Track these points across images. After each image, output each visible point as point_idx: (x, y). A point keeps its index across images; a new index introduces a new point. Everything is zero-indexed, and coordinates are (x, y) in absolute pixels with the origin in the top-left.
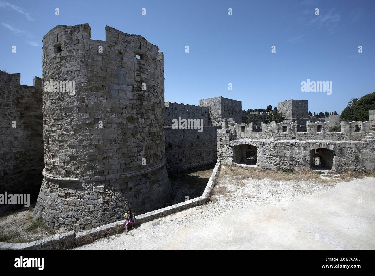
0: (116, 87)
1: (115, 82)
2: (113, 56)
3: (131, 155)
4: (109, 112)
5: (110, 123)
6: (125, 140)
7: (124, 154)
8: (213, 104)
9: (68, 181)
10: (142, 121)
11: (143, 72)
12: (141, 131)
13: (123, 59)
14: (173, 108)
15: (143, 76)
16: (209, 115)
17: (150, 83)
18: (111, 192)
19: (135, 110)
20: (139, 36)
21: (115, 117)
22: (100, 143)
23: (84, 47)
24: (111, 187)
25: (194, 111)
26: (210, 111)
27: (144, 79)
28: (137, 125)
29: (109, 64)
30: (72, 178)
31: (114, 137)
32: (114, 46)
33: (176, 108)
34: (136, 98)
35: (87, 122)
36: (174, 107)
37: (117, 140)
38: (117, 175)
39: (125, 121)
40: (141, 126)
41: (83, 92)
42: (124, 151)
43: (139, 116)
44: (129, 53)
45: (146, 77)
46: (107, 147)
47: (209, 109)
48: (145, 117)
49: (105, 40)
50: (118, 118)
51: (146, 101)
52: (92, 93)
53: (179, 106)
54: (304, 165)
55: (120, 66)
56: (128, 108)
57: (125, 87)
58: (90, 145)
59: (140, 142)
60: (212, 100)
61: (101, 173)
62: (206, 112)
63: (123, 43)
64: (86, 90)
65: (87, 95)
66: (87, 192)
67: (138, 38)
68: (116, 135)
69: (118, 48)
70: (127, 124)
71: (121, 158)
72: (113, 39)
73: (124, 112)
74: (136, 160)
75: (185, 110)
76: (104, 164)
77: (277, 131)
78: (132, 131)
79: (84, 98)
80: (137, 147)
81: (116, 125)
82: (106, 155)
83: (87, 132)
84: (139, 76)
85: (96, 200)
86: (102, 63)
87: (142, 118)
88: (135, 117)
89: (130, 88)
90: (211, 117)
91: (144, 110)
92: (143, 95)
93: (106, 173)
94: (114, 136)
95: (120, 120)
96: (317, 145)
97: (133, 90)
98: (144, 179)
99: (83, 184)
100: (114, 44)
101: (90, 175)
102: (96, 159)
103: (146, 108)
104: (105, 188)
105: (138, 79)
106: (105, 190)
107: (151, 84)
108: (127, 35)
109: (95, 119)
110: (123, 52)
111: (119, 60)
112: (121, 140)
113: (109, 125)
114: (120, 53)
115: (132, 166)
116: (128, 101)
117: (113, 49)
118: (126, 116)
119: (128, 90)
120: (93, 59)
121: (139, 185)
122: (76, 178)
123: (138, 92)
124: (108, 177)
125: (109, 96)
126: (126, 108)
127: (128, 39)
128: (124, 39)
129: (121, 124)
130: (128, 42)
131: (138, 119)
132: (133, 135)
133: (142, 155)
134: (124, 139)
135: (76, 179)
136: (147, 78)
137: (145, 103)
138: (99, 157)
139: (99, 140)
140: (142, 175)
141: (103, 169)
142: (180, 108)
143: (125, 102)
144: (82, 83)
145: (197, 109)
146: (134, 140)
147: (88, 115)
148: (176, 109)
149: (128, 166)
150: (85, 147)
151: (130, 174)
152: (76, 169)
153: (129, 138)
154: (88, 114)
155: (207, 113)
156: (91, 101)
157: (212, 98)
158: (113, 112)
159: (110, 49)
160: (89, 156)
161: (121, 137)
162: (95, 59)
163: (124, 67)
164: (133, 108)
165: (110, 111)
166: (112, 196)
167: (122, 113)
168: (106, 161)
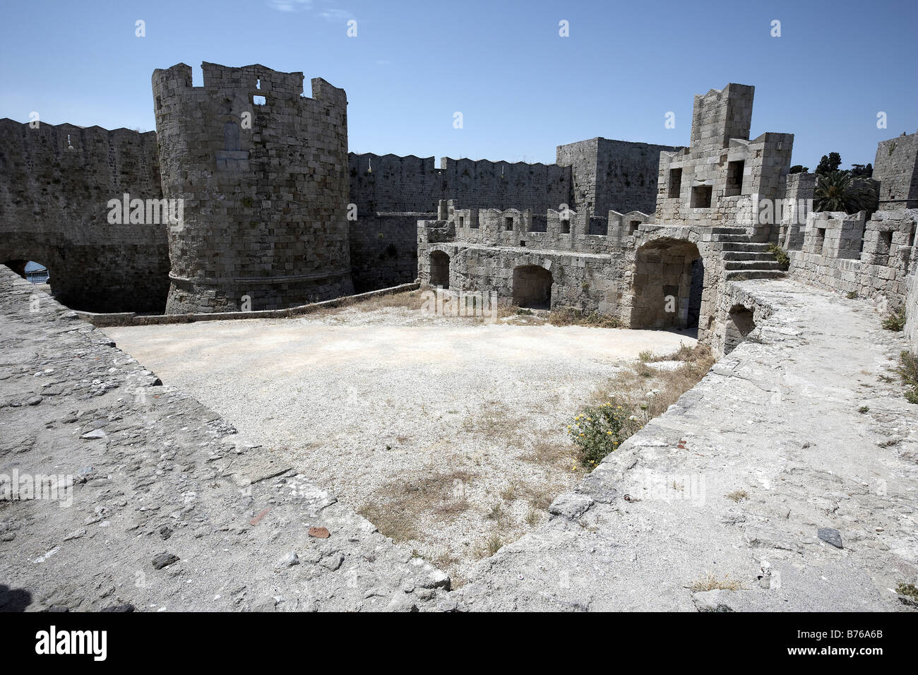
0: (224, 155)
1: (223, 147)
2: (217, 107)
3: (251, 253)
4: (216, 192)
5: (219, 208)
6: (241, 232)
7: (239, 252)
8: (581, 157)
9: (181, 280)
10: (267, 204)
11: (266, 127)
12: (266, 219)
13: (231, 110)
14: (457, 172)
15: (266, 132)
16: (571, 188)
17: (281, 142)
18: (224, 300)
19: (254, 188)
20: (255, 65)
21: (224, 199)
22: (209, 234)
23: (181, 100)
24: (223, 294)
25: (523, 178)
26: (575, 177)
27: (268, 138)
28: (259, 210)
29: (211, 121)
30: (184, 278)
31: (224, 228)
32: (216, 92)
33: (466, 171)
34: (254, 169)
35: (193, 205)
36: (460, 169)
37: (229, 231)
38: (231, 280)
39: (238, 204)
40: (266, 212)
41: (185, 164)
42: (240, 247)
43: (262, 197)
44: (241, 100)
45: (272, 133)
46: (217, 241)
47: (574, 170)
48: (274, 198)
49: (203, 86)
50: (228, 200)
51: (274, 172)
52: (195, 165)
53: (476, 166)
54: (504, 296)
55: (228, 122)
56: (242, 185)
57: (237, 154)
58: (198, 236)
59: (264, 235)
60: (580, 147)
61: (212, 274)
62: (562, 180)
63: (230, 85)
64: (187, 162)
65: (190, 169)
66: (198, 296)
67: (253, 70)
68: (227, 224)
69: (222, 94)
70: (243, 209)
71: (235, 256)
72: (215, 81)
73: (236, 191)
74: (258, 261)
75: (493, 175)
76: (215, 263)
77: (497, 227)
78: (250, 220)
79: (186, 173)
80: (260, 243)
81: (226, 210)
82: (216, 251)
83: (194, 219)
84: (258, 133)
85: (206, 308)
86: (202, 120)
87: (268, 199)
88: (255, 198)
89: (244, 155)
90: (576, 193)
91: (272, 188)
92: (269, 164)
93: (217, 274)
94: (225, 226)
95: (231, 204)
96: (525, 259)
97: (250, 157)
98: (272, 291)
99: (194, 286)
100: (216, 89)
101: (200, 276)
102: (205, 256)
103: (274, 184)
104: (217, 294)
105: (257, 139)
106: (216, 297)
107: (285, 143)
108: (234, 70)
109: (201, 201)
110: (230, 99)
111: (226, 112)
112: (235, 232)
113: (217, 210)
114: (228, 101)
115: (252, 269)
116: (241, 175)
117: (215, 96)
118: (241, 196)
119: (242, 157)
120: (191, 116)
121: (263, 297)
122: (188, 277)
123: (258, 160)
124: (220, 280)
125: (215, 170)
126: (239, 185)
127: (236, 75)
128: (230, 77)
129: (233, 209)
130: (236, 81)
131: (260, 202)
132: (253, 225)
133: (269, 255)
134: (239, 230)
135: (187, 280)
136: (274, 134)
137: (272, 176)
138: (208, 253)
139: (208, 231)
140: (271, 285)
141: (214, 269)
142: (479, 170)
143: (236, 177)
144: (183, 152)
145: (532, 173)
146: (253, 232)
147: (192, 197)
148: (466, 173)
149: (246, 269)
150: (193, 238)
151: (248, 280)
152: (187, 266)
153: (246, 228)
154: (193, 194)
155: (564, 183)
156: (194, 177)
157: (580, 142)
158: (221, 192)
159: (212, 98)
160: (198, 251)
161: (235, 228)
162: (194, 116)
163: (234, 122)
164: (250, 185)
165: (218, 190)
166: (224, 305)
167: (234, 193)
168: (216, 259)
